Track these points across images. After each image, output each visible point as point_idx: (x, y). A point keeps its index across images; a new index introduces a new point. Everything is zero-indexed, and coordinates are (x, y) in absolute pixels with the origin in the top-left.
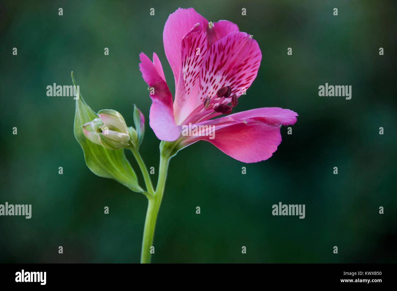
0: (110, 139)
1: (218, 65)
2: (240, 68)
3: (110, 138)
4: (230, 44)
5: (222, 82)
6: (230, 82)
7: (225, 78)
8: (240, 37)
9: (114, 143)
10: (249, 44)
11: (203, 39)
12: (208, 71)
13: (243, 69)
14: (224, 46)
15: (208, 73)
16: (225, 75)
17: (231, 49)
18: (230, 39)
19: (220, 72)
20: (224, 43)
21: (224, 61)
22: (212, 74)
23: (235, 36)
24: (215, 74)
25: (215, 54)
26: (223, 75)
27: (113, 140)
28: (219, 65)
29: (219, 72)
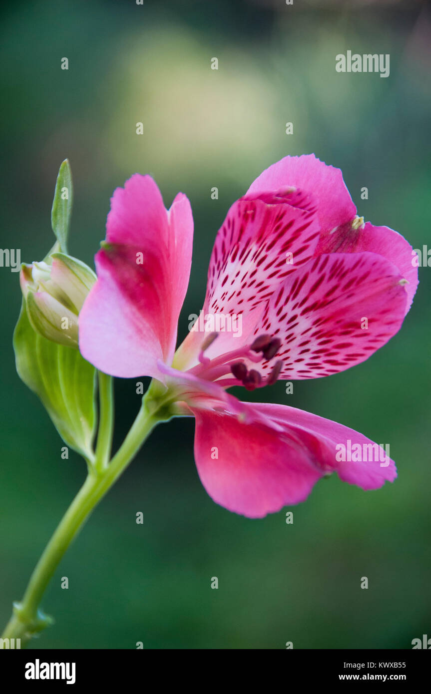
0: (42, 313)
1: (317, 299)
2: (350, 329)
3: (43, 310)
4: (359, 272)
5: (305, 335)
6: (320, 344)
7: (314, 330)
8: (383, 271)
9: (45, 323)
10: (389, 293)
11: (312, 234)
12: (293, 299)
13: (353, 334)
14: (344, 270)
15: (291, 304)
16: (317, 326)
17: (355, 283)
18: (363, 264)
19: (313, 316)
20: (348, 264)
21: (330, 298)
22: (298, 311)
23: (374, 264)
24: (303, 313)
25: (320, 275)
26: (314, 323)
27: (45, 318)
28: (319, 301)
29: (311, 313)
